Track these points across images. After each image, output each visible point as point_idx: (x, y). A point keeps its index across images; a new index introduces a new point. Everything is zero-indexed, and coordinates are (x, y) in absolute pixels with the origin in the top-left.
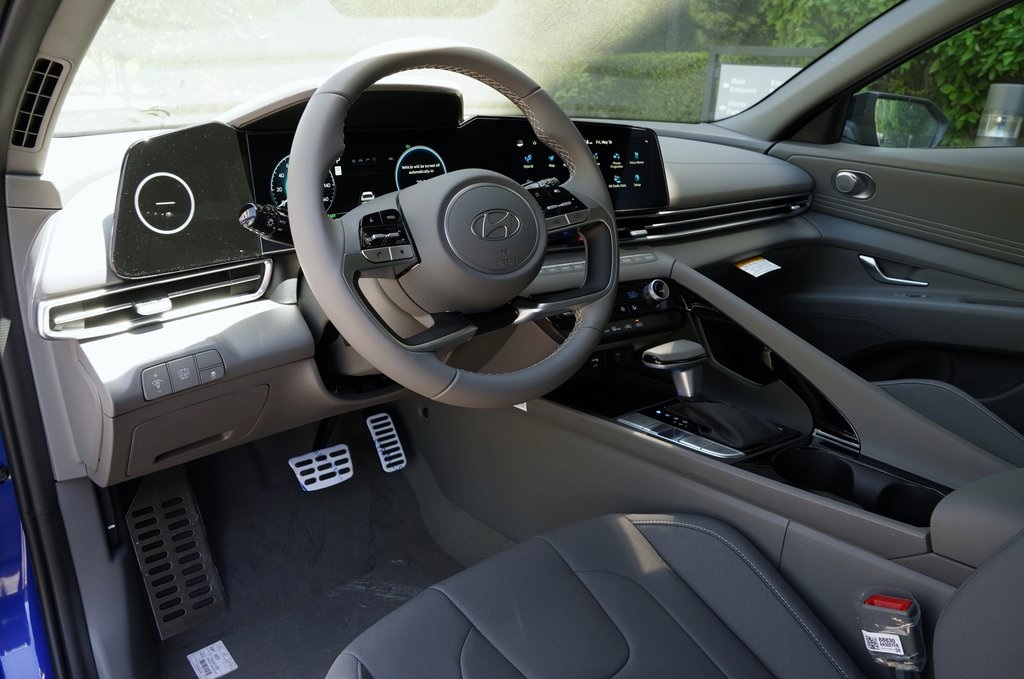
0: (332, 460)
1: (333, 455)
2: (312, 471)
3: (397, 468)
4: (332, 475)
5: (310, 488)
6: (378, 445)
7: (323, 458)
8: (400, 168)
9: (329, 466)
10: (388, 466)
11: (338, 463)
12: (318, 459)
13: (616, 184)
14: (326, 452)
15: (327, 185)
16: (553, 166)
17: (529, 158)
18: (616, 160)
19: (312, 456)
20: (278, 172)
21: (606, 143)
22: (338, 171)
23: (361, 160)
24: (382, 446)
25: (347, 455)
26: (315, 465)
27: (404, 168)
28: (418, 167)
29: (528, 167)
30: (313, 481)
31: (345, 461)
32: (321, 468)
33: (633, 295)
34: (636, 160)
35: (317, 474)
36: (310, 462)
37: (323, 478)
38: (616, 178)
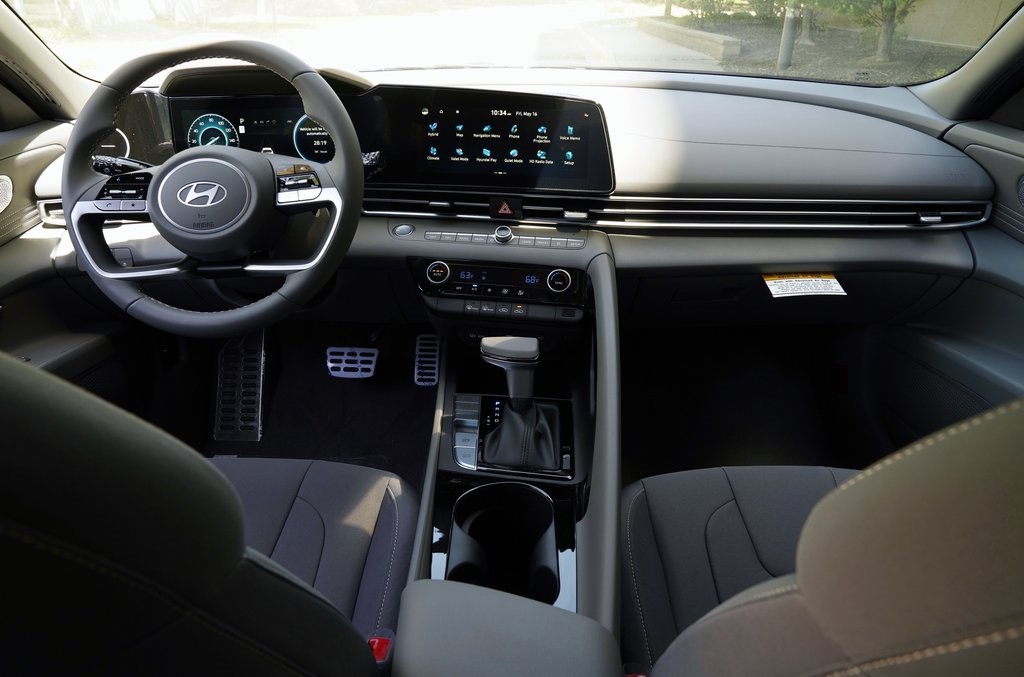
0: (359, 358)
1: (362, 355)
2: (340, 361)
3: (427, 384)
4: (355, 370)
5: (334, 373)
6: (417, 359)
7: (354, 354)
8: (298, 129)
9: (355, 362)
10: (419, 380)
11: (363, 362)
12: (349, 354)
13: (539, 159)
14: (358, 351)
15: (232, 141)
16: (461, 135)
17: (434, 126)
18: (542, 134)
19: (346, 350)
20: (194, 128)
21: (529, 114)
22: (242, 130)
23: (262, 122)
24: (420, 362)
25: (374, 359)
26: (344, 358)
27: (302, 129)
28: (316, 129)
29: (433, 134)
30: (338, 369)
31: (370, 362)
32: (347, 362)
33: (531, 280)
34: (569, 136)
35: (343, 365)
36: (342, 354)
37: (346, 369)
38: (540, 154)
